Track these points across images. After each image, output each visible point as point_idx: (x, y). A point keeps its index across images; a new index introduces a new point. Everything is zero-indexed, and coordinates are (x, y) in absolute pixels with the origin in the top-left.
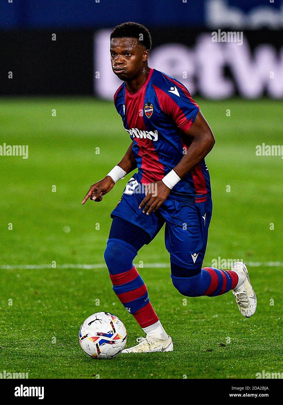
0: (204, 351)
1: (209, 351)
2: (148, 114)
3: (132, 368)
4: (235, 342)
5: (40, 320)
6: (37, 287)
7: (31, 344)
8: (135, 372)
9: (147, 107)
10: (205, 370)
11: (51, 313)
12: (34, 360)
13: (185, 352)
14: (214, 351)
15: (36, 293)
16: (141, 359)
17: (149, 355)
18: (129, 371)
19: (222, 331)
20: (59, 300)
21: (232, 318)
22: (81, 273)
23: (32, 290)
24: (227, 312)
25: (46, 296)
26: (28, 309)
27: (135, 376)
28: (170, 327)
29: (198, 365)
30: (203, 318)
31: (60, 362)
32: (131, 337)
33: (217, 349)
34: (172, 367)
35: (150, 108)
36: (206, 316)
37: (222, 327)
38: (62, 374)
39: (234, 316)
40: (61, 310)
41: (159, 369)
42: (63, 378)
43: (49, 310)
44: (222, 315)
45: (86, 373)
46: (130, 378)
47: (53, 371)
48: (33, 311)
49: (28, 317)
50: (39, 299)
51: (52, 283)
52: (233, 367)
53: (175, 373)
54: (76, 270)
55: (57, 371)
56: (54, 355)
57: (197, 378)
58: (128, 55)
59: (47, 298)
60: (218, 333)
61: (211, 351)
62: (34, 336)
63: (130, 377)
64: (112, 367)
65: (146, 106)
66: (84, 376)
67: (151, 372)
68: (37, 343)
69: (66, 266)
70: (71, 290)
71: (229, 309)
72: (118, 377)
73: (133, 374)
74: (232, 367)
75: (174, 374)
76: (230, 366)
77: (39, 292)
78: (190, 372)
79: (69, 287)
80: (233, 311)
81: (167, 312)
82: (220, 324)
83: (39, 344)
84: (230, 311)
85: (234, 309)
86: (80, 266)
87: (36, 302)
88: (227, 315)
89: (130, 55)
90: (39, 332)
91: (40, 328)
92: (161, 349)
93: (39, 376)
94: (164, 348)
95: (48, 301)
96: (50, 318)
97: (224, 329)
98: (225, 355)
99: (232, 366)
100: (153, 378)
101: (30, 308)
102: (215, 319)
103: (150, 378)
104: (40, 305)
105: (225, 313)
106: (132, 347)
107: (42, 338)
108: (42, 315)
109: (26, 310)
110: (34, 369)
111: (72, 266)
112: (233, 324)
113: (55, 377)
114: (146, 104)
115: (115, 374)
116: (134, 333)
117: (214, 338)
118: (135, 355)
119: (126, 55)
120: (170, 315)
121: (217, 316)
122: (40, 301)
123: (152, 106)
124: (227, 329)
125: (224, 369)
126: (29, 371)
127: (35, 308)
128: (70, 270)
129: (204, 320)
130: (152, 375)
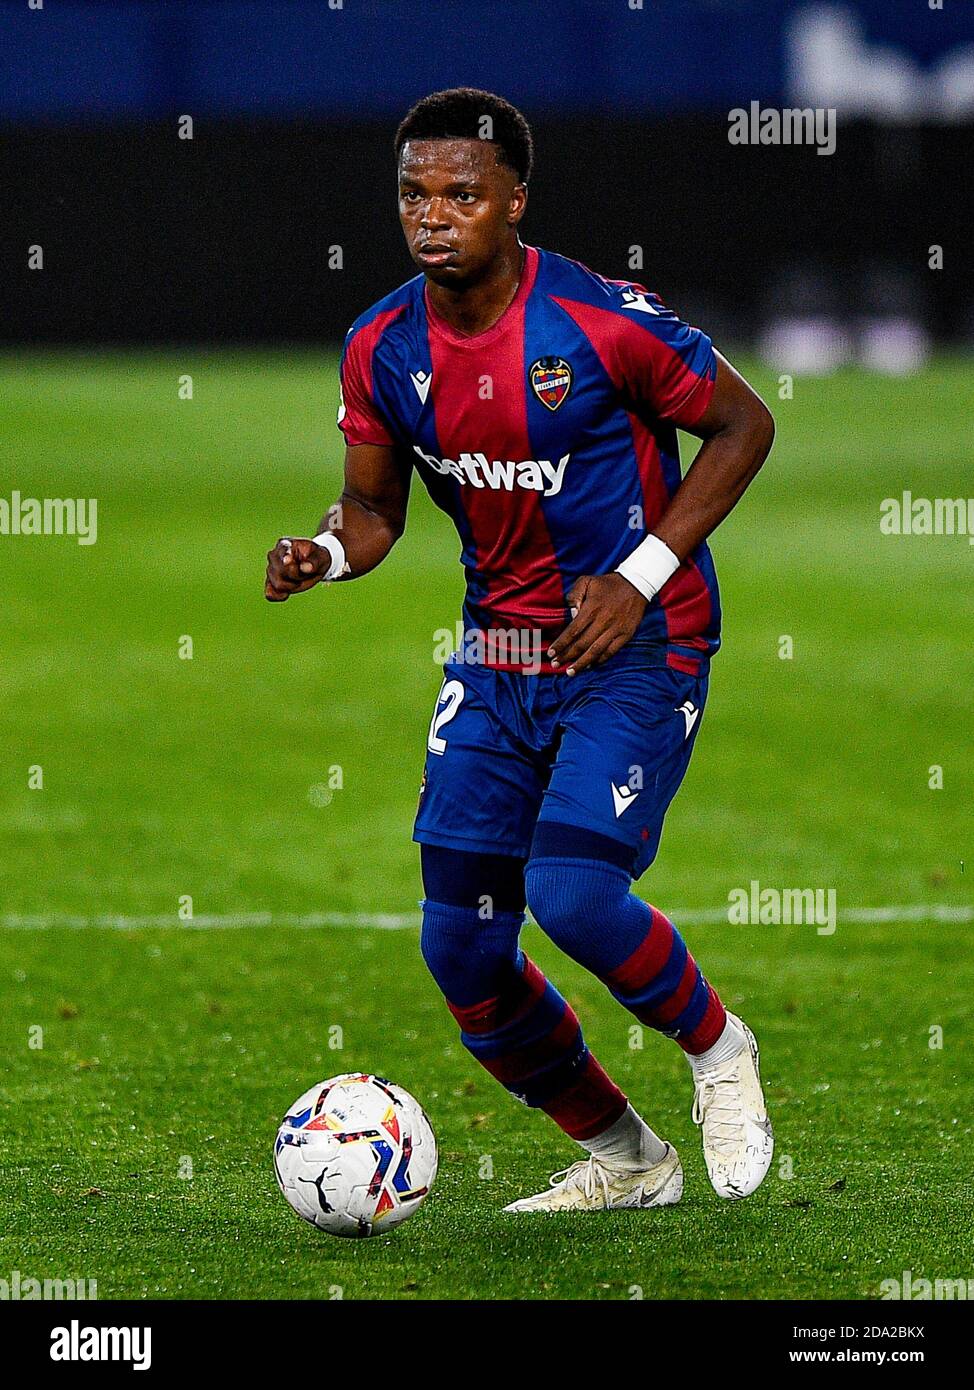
0: (784, 1206)
1: (799, 1205)
2: (553, 396)
3: (538, 1262)
4: (887, 1177)
5: (227, 1102)
6: (218, 990)
7: (199, 1180)
8: (549, 1277)
9: (541, 373)
10: (787, 1271)
11: (265, 1076)
12: (209, 1235)
13: (717, 1208)
14: (815, 1206)
15: (215, 1010)
16: (570, 1234)
17: (596, 1219)
18: (531, 1272)
19: (842, 1138)
20: (292, 1034)
21: (876, 1094)
22: (367, 944)
23: (202, 999)
24: (857, 1075)
25: (250, 1021)
26: (188, 1062)
27: (549, 1292)
28: (666, 1125)
29: (763, 1254)
30: (782, 1095)
31: (297, 1241)
32: (536, 1158)
33: (828, 1200)
34: (674, 1261)
35: (555, 376)
36: (789, 1089)
37: (843, 1123)
38: (302, 1283)
39: (885, 1087)
40: (300, 1066)
41: (630, 1267)
42: (306, 1295)
43: (258, 1067)
44: (843, 1086)
45: (385, 1280)
46: (532, 1298)
47: (272, 1272)
48: (207, 1068)
49: (189, 1089)
50: (226, 1028)
51: (272, 976)
52: (879, 1261)
53: (686, 1280)
54: (352, 933)
55: (285, 1273)
56: (277, 1219)
57: (760, 1298)
58: (465, 198)
59: (255, 1028)
60: (831, 1144)
61: (805, 1205)
62: (209, 1155)
63: (534, 1294)
64: (473, 1261)
65: (537, 369)
66: (378, 1289)
67: (602, 1277)
68: (219, 1178)
69: (317, 919)
70: (334, 999)
71: (867, 1063)
72: (492, 1295)
73: (543, 1283)
74: (877, 1259)
75: (680, 1283)
76: (870, 1255)
77: (226, 1004)
78: (736, 1274)
79: (327, 989)
80: (881, 1071)
81: (656, 1074)
82: (838, 1118)
83: (226, 1181)
84: (869, 1070)
85: (884, 1064)
86: (362, 920)
87: (214, 1039)
88: (862, 1085)
89: (471, 199)
90: (224, 1142)
91: (228, 1128)
92: (639, 1200)
93: (225, 1289)
94: (648, 1194)
95: (255, 1035)
96: (264, 1092)
97: (850, 1130)
98: (854, 1220)
99: (876, 1255)
100: (613, 1298)
101: (196, 1060)
102: (820, 1097)
103: (599, 1297)
104: (230, 1049)
105: (854, 1076)
106: (541, 1192)
107: (235, 1160)
108: (237, 1084)
109: (180, 1068)
110: (209, 1265)
111: (338, 919)
112: (882, 1115)
113: (279, 1294)
114: (538, 364)
115: (482, 1283)
116: (546, 1146)
117: (818, 1161)
118: (548, 1218)
119: (459, 199)
120: (666, 1083)
121: (827, 1088)
122: (228, 1038)
123: (563, 367)
124: (858, 1131)
125: (851, 1267)
126: (193, 1271)
127: (212, 1061)
128: (329, 931)
129: (783, 1101)
130: (607, 1286)
